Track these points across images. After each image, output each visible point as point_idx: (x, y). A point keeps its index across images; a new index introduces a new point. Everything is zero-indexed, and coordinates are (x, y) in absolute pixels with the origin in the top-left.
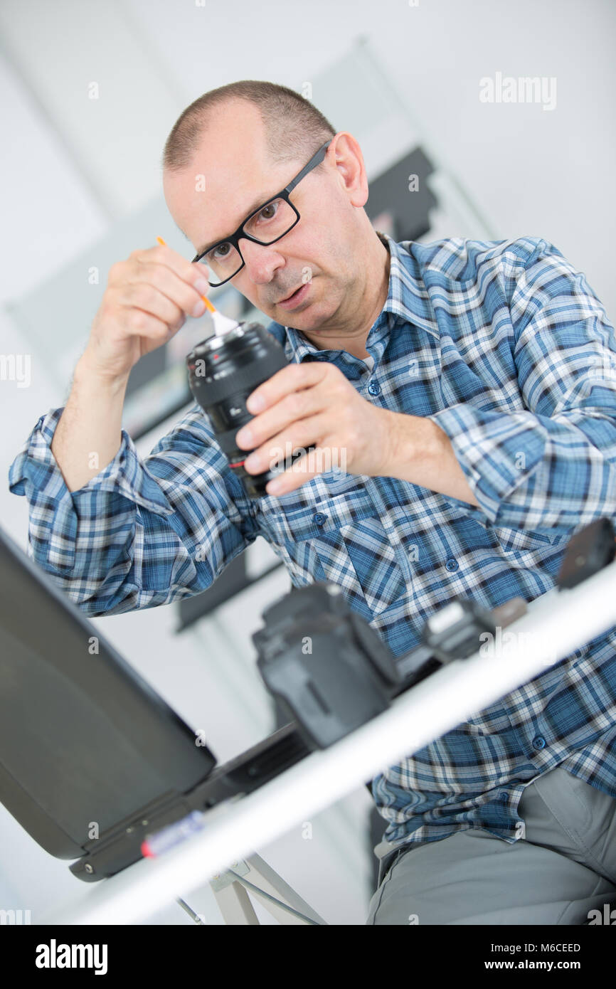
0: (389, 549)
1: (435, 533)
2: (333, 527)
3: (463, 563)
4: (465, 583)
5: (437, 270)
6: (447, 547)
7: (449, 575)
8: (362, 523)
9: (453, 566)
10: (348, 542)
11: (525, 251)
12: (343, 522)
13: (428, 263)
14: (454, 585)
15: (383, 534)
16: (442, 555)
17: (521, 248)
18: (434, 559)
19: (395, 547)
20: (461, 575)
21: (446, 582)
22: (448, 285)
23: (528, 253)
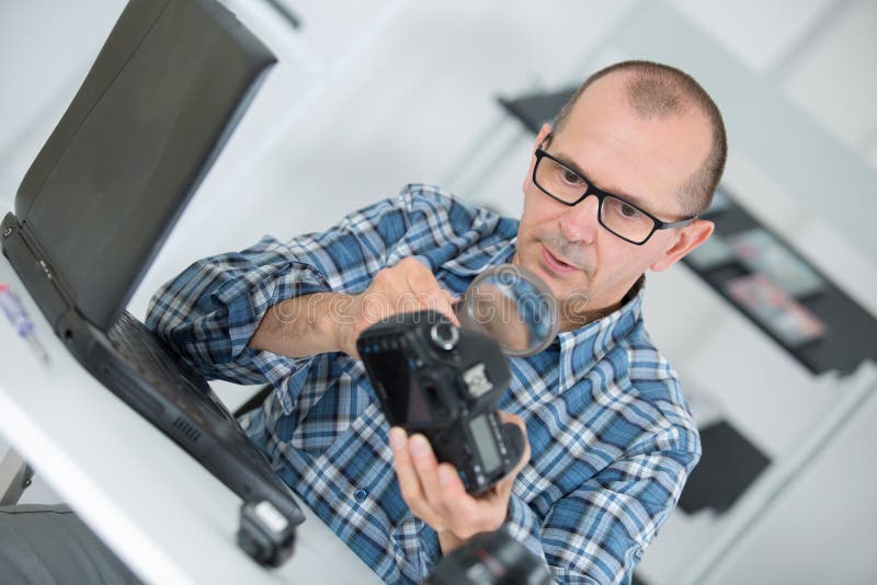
0: (347, 424)
1: (382, 467)
2: (344, 365)
3: (367, 505)
4: (351, 514)
5: (630, 360)
6: (374, 483)
7: (351, 497)
8: (359, 389)
9: (360, 497)
10: (337, 385)
11: (687, 444)
12: (351, 372)
13: (634, 348)
14: (345, 505)
15: (358, 412)
16: (366, 482)
17: (687, 439)
18: (358, 477)
19: (351, 428)
20: (356, 508)
21: (343, 497)
22: (621, 377)
23: (686, 448)
